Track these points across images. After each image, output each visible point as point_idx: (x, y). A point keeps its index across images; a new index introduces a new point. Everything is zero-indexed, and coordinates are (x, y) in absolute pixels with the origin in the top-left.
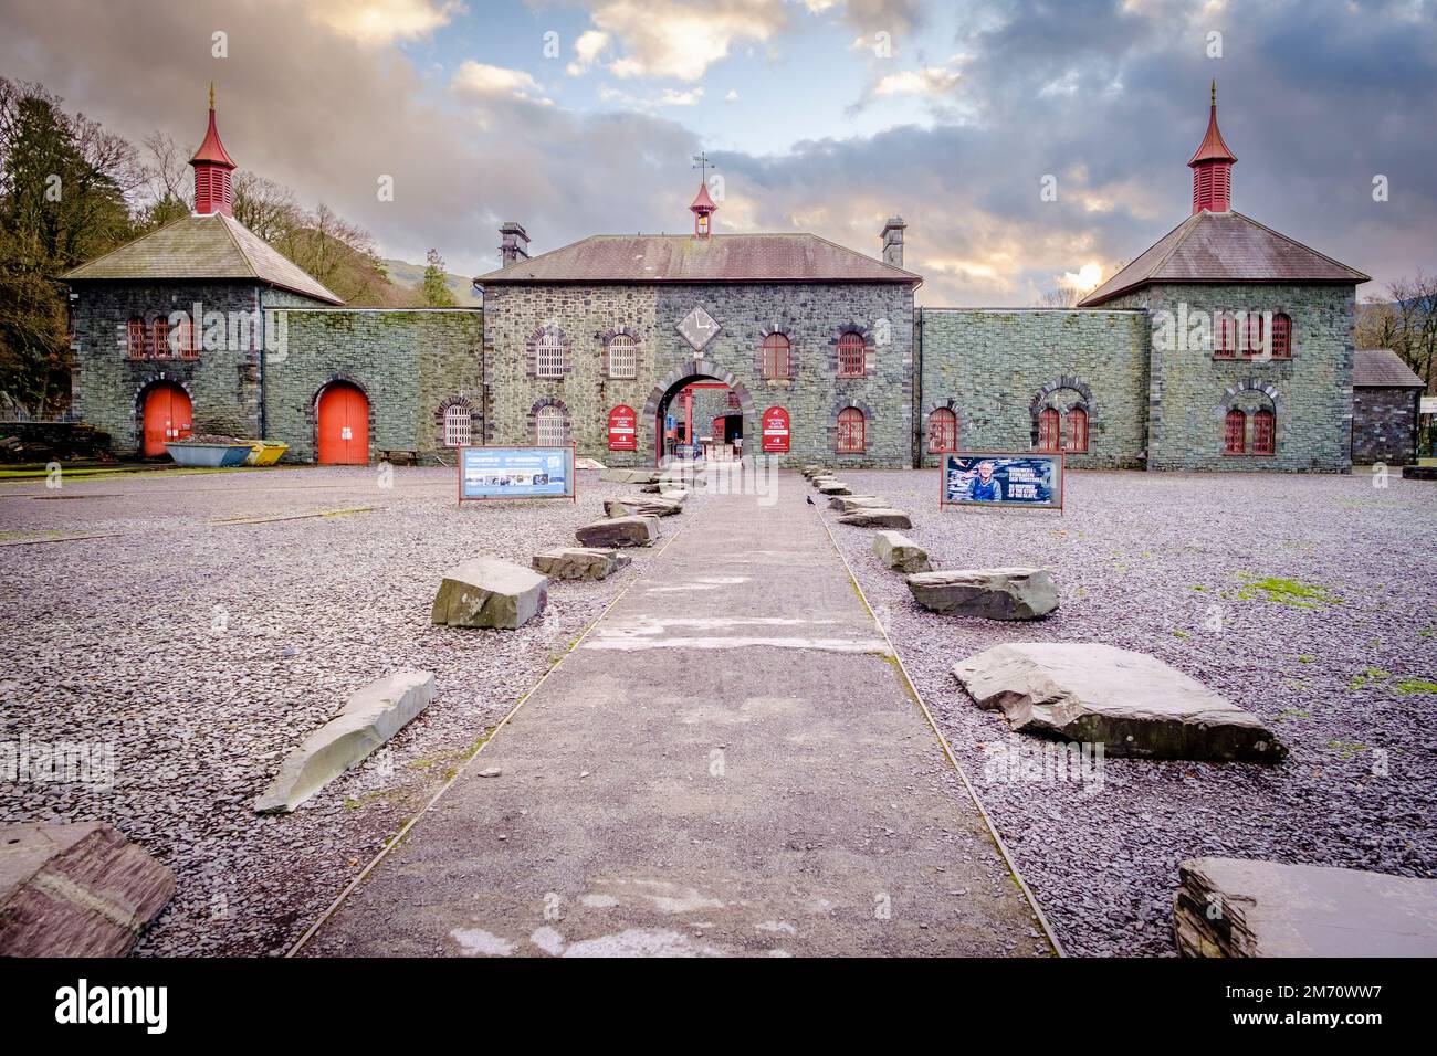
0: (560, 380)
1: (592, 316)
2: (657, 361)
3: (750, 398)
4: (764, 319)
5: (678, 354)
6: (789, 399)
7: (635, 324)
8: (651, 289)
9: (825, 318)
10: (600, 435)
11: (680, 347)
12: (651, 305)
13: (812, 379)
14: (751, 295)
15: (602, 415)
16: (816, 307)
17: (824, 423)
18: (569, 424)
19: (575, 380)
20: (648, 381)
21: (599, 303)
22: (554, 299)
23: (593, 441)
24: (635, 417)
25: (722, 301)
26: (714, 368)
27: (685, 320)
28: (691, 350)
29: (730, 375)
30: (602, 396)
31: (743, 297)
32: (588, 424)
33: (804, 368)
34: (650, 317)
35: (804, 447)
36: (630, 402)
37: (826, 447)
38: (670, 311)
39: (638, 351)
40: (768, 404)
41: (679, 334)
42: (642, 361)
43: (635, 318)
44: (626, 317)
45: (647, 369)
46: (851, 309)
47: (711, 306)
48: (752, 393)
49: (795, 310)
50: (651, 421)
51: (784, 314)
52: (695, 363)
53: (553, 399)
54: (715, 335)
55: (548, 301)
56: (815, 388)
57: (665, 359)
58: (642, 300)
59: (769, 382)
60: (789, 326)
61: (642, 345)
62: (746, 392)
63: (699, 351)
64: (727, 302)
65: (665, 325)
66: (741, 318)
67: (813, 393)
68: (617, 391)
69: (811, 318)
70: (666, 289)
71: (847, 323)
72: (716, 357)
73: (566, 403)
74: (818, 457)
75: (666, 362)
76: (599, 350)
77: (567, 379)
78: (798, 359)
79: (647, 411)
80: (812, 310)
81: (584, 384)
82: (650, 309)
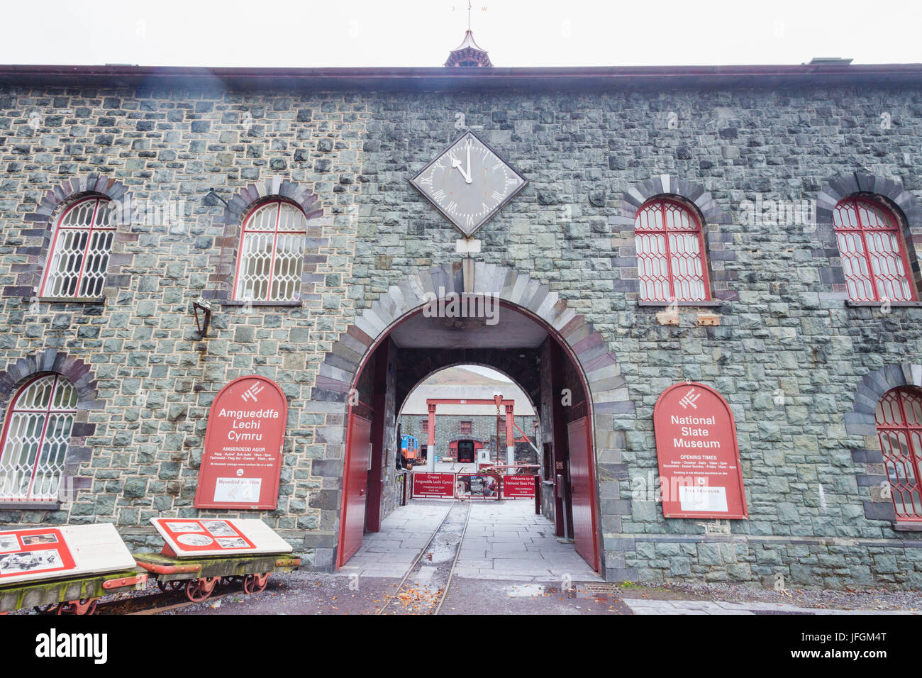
0: (95, 307)
1: (205, 156)
2: (359, 260)
3: (612, 357)
4: (631, 165)
5: (414, 245)
6: (723, 361)
7: (310, 174)
8: (357, 101)
9: (787, 161)
10: (176, 463)
11: (420, 230)
12: (353, 135)
13: (782, 307)
14: (593, 114)
15: (191, 403)
16: (760, 139)
17: (837, 432)
18: (89, 429)
19: (136, 307)
20: (330, 309)
21: (230, 127)
22: (118, 119)
23: (153, 480)
24: (285, 414)
25: (524, 128)
26: (509, 282)
27: (437, 165)
28: (448, 233)
29: (552, 299)
30: (202, 349)
31: (575, 117)
32: (149, 430)
33: (751, 279)
34: (351, 159)
35: (790, 510)
36: (276, 368)
37: (857, 510)
38: (399, 146)
39: (314, 235)
40: (663, 375)
41: (420, 195)
42: (322, 259)
43: (314, 162)
44: (289, 161)
45: (331, 282)
46: (851, 142)
47: (500, 137)
48: (613, 344)
49: (708, 145)
50: (332, 420)
51: (682, 155)
52: (458, 267)
53: (60, 356)
54: (510, 201)
55: (103, 122)
56: (791, 333)
57: (379, 256)
58: (332, 126)
59: (662, 317)
60: (698, 181)
61: (325, 221)
62: (597, 340)
63: (466, 237)
64: (537, 129)
65: (386, 177)
66: (572, 164)
67: (788, 347)
68: (243, 338)
69: (750, 163)
70: (393, 101)
71: (848, 172)
72: (514, 251)
73: (97, 368)
74: (842, 543)
75: (383, 262)
76: (213, 231)
77: (113, 302)
78: (735, 258)
79: (321, 394)
80: (753, 143)
81: (158, 317)
82: (352, 144)
